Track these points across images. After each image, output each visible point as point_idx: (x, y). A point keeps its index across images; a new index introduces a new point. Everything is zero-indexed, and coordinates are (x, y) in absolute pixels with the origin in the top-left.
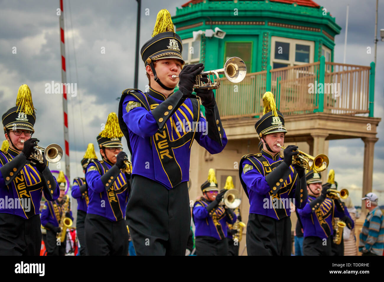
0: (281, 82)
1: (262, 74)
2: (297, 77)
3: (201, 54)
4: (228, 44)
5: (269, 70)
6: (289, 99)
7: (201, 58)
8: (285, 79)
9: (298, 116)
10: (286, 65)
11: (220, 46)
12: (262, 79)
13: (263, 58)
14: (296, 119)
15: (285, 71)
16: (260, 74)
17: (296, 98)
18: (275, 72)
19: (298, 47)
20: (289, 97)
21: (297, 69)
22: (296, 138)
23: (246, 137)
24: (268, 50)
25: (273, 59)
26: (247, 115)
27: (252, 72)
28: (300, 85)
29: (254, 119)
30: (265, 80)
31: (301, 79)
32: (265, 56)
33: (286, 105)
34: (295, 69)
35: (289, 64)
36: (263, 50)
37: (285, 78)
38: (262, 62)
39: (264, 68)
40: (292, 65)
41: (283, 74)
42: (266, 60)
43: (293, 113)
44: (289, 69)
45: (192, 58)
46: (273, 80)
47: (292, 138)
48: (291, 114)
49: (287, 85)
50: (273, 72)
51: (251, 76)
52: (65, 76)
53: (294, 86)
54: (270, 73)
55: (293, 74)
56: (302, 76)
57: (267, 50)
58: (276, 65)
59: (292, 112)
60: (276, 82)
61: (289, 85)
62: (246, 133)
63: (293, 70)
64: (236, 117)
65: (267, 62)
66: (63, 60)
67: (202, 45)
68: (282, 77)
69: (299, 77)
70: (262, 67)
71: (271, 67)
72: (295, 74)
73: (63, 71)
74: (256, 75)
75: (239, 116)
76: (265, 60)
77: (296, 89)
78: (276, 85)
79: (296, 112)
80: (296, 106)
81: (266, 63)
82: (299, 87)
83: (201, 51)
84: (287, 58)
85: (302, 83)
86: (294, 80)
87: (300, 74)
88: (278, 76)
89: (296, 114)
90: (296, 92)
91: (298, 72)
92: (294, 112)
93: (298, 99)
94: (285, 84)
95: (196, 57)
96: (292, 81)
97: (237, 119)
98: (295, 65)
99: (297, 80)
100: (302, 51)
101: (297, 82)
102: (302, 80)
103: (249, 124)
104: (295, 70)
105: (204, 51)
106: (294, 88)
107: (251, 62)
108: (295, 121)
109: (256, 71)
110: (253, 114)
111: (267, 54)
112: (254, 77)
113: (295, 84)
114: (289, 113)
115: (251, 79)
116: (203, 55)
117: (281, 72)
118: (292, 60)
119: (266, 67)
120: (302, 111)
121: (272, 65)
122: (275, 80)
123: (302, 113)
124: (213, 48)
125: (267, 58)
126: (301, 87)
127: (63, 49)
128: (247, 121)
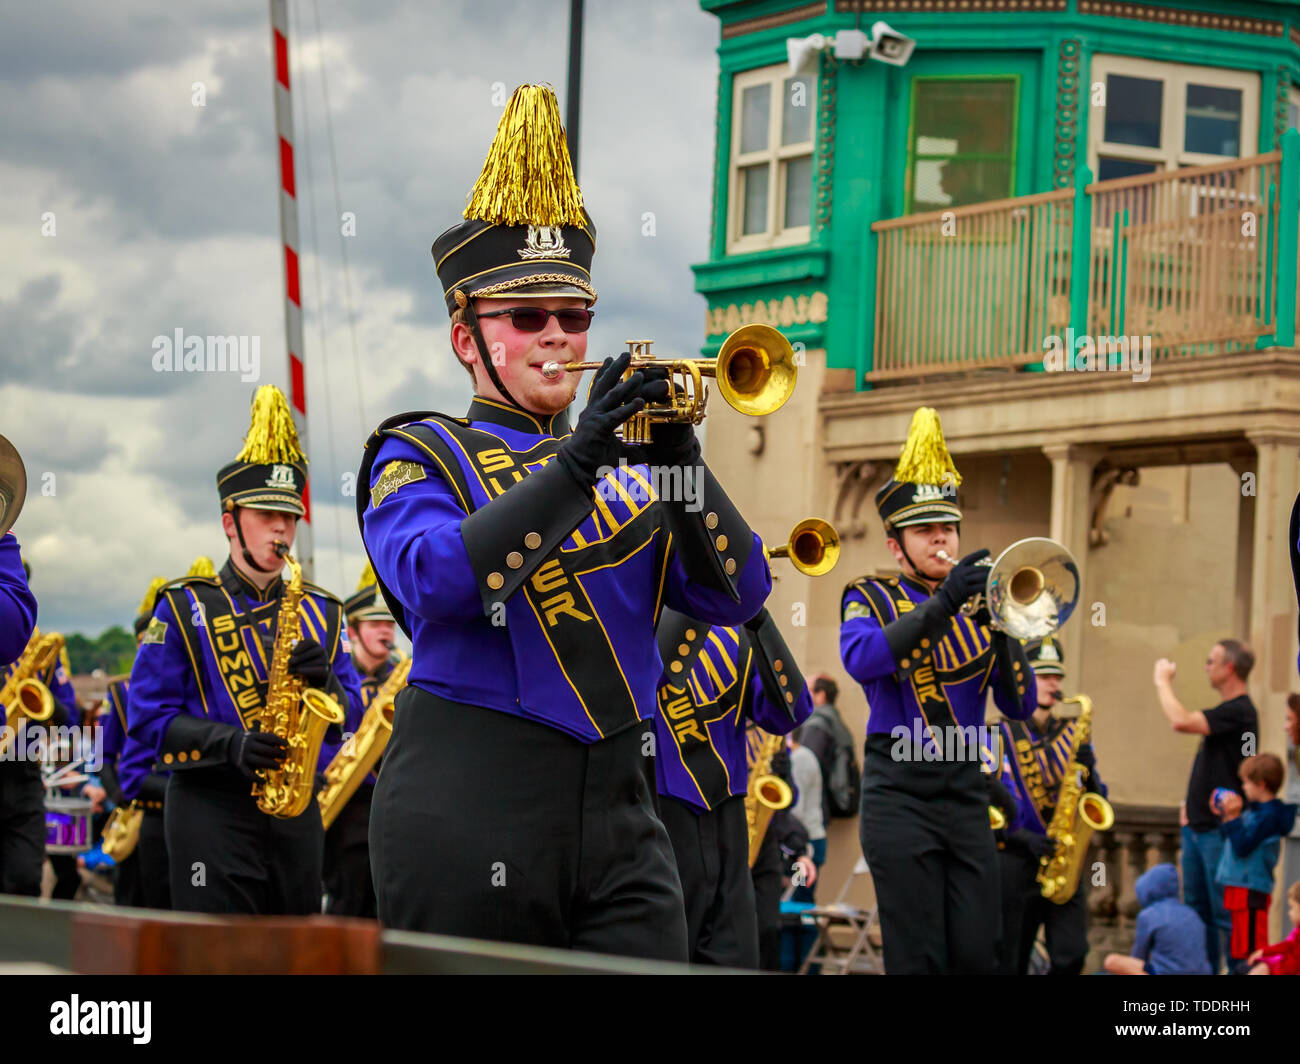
0: (1129, 230)
1: (1057, 203)
2: (1193, 210)
3: (821, 125)
4: (923, 85)
5: (1085, 188)
6: (1160, 296)
7: (820, 141)
8: (1144, 220)
9: (1197, 365)
10: (1149, 167)
11: (892, 95)
12: (1057, 223)
13: (1058, 140)
14: (1190, 376)
15: (1145, 187)
16: (1047, 203)
17: (1188, 294)
18: (1107, 193)
19: (1197, 95)
20: (1160, 291)
21: (1193, 180)
22: (1188, 449)
23: (993, 444)
24: (1081, 108)
25: (1097, 144)
26: (998, 363)
27: (1017, 194)
28: (1202, 242)
29: (1027, 375)
30: (1067, 223)
31: (1206, 218)
32: (1066, 130)
33: (1150, 323)
34: (1182, 180)
35: (1163, 163)
36: (1060, 108)
37: (1145, 215)
38: (1057, 156)
39: (1064, 180)
40: (1171, 167)
41: (1136, 202)
42: (1071, 148)
43: (1176, 354)
44: (1162, 183)
45: (784, 142)
46: (1098, 224)
47: (1171, 450)
48: (1166, 355)
49: (1152, 245)
50: (1098, 194)
51: (1012, 208)
52: (295, 216)
53: (1181, 245)
54: (1087, 196)
55: (1175, 200)
56: (1212, 210)
57: (1074, 108)
58: (1111, 168)
59: (1174, 347)
60: (1109, 232)
61: (1161, 244)
62: (992, 429)
63: (1175, 184)
64: (953, 367)
65: (1077, 155)
66: (286, 152)
67: (822, 93)
68: (1135, 211)
69: (1201, 210)
70: (1057, 173)
71: (1089, 174)
72: (1182, 201)
73: (287, 196)
74: (1031, 207)
75: (968, 365)
76: (1066, 146)
77: (1190, 258)
78: (1109, 243)
79: (1189, 349)
80: (1187, 326)
81: (1072, 157)
82: (1199, 248)
83: (820, 114)
84: (1153, 139)
85: (1210, 236)
86: (1182, 222)
87: (1202, 200)
88: (1117, 208)
89: (1188, 356)
90: (1189, 270)
91: (1195, 192)
92: (1181, 349)
93: (1198, 295)
94: (1147, 237)
95: (801, 138)
96: (1172, 227)
97: (961, 375)
98: (1182, 166)
99: (1191, 222)
100: (1209, 113)
101: (1191, 233)
102: (1211, 225)
103: (1007, 395)
104: (1185, 187)
105: (831, 114)
106: (1180, 257)
107: (1014, 157)
108: (1186, 382)
109: (1033, 190)
110: (1021, 358)
111: (1073, 124)
112: (1025, 212)
113: (1182, 238)
114: (1162, 353)
115: (1014, 222)
116: (825, 130)
117: (1131, 195)
118: (1172, 148)
119: (1072, 173)
120: (1211, 343)
121: (1093, 165)
122: (1107, 225)
123: (1210, 352)
124: (863, 104)
125: (1073, 140)
126: (1209, 249)
127: (283, 111)
128: (996, 386)
